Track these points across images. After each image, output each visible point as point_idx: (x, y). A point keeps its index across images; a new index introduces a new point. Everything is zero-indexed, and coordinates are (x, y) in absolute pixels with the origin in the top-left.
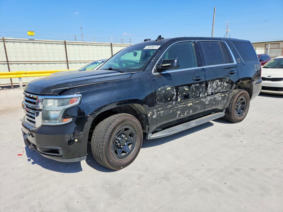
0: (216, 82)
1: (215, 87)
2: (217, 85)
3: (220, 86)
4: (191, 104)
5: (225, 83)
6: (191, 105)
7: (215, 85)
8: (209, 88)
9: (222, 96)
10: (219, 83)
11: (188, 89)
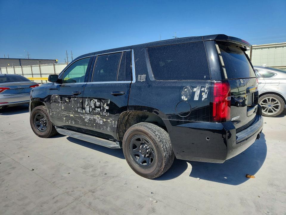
0: (94, 101)
1: (93, 107)
2: (95, 104)
3: (100, 107)
4: (72, 115)
5: (105, 105)
6: (72, 117)
7: (93, 105)
8: (87, 105)
9: (103, 121)
10: (98, 104)
11: (68, 101)
